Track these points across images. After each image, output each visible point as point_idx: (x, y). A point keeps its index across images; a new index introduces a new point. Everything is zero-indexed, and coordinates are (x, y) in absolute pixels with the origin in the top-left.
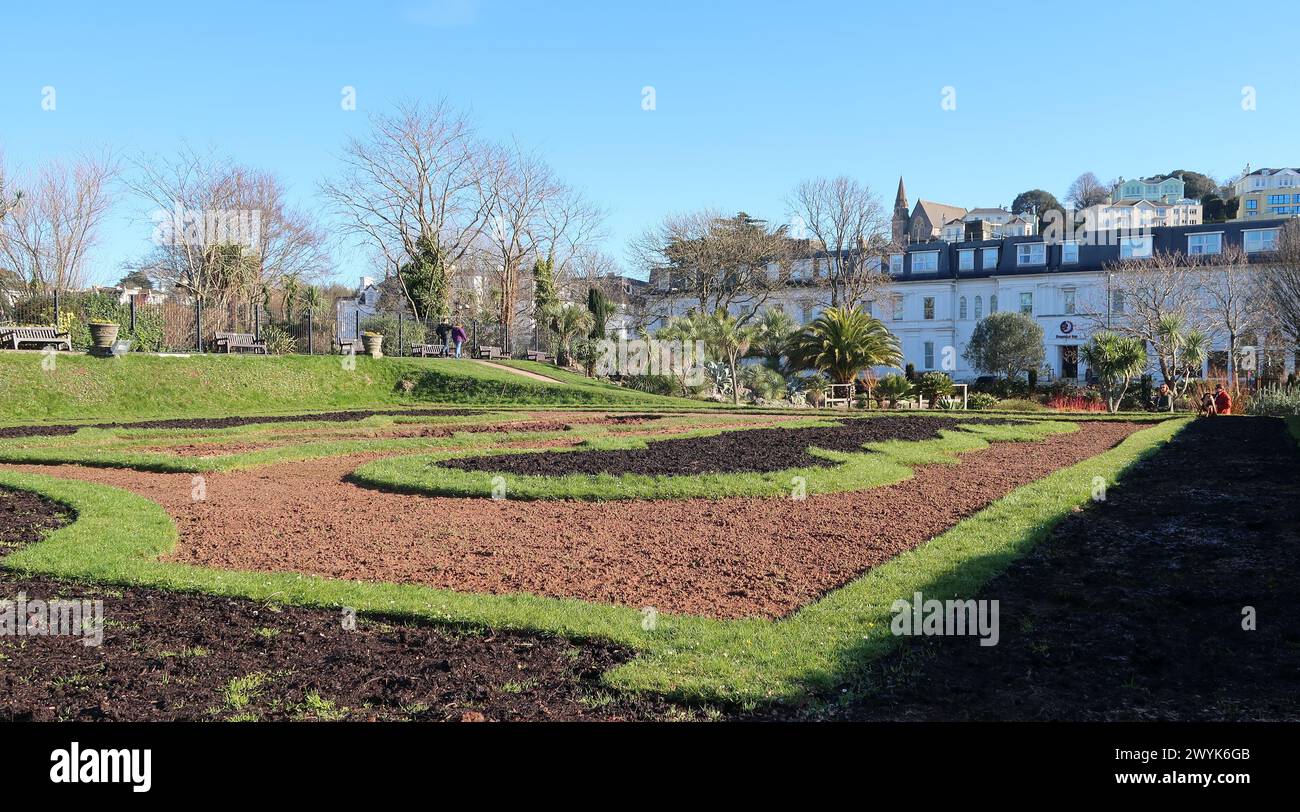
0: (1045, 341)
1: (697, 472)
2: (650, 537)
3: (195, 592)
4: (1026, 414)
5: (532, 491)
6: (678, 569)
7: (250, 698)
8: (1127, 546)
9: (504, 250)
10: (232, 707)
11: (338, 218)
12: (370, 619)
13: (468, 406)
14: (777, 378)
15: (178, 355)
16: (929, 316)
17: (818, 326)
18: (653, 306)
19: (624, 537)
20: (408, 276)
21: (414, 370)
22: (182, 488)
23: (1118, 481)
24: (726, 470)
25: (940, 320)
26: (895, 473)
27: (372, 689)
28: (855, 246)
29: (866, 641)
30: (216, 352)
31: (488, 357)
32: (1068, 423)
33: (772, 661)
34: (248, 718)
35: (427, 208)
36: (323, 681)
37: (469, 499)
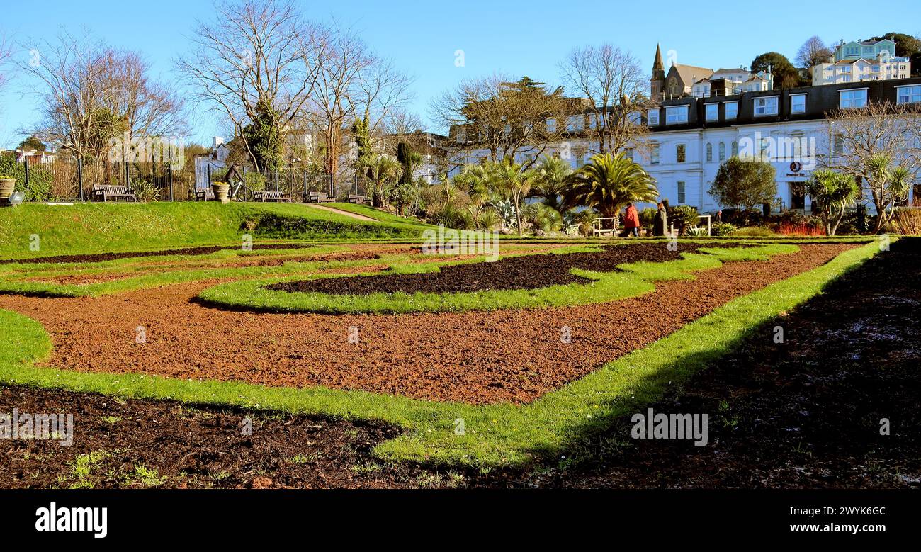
0: (778, 179)
1: (475, 290)
2: (432, 342)
3: (59, 390)
4: (757, 239)
5: (340, 307)
6: (451, 367)
7: (92, 470)
8: (819, 342)
9: (328, 113)
10: (76, 477)
11: (191, 88)
12: (195, 408)
13: (299, 241)
14: (554, 214)
15: (63, 204)
16: (681, 159)
17: (588, 170)
18: (453, 157)
19: (411, 343)
20: (250, 135)
21: (256, 212)
22: (60, 309)
23: (822, 291)
24: (500, 288)
25: (690, 163)
26: (639, 287)
27: (188, 461)
28: (618, 103)
29: (589, 420)
30: (95, 200)
31: (317, 201)
32: (790, 246)
33: (511, 437)
34: (87, 484)
35: (263, 78)
36: (151, 456)
37: (289, 314)
